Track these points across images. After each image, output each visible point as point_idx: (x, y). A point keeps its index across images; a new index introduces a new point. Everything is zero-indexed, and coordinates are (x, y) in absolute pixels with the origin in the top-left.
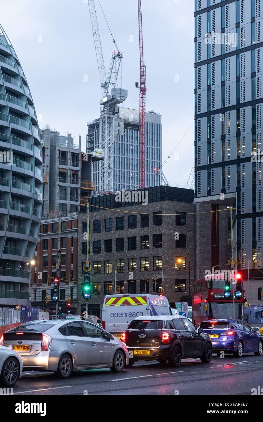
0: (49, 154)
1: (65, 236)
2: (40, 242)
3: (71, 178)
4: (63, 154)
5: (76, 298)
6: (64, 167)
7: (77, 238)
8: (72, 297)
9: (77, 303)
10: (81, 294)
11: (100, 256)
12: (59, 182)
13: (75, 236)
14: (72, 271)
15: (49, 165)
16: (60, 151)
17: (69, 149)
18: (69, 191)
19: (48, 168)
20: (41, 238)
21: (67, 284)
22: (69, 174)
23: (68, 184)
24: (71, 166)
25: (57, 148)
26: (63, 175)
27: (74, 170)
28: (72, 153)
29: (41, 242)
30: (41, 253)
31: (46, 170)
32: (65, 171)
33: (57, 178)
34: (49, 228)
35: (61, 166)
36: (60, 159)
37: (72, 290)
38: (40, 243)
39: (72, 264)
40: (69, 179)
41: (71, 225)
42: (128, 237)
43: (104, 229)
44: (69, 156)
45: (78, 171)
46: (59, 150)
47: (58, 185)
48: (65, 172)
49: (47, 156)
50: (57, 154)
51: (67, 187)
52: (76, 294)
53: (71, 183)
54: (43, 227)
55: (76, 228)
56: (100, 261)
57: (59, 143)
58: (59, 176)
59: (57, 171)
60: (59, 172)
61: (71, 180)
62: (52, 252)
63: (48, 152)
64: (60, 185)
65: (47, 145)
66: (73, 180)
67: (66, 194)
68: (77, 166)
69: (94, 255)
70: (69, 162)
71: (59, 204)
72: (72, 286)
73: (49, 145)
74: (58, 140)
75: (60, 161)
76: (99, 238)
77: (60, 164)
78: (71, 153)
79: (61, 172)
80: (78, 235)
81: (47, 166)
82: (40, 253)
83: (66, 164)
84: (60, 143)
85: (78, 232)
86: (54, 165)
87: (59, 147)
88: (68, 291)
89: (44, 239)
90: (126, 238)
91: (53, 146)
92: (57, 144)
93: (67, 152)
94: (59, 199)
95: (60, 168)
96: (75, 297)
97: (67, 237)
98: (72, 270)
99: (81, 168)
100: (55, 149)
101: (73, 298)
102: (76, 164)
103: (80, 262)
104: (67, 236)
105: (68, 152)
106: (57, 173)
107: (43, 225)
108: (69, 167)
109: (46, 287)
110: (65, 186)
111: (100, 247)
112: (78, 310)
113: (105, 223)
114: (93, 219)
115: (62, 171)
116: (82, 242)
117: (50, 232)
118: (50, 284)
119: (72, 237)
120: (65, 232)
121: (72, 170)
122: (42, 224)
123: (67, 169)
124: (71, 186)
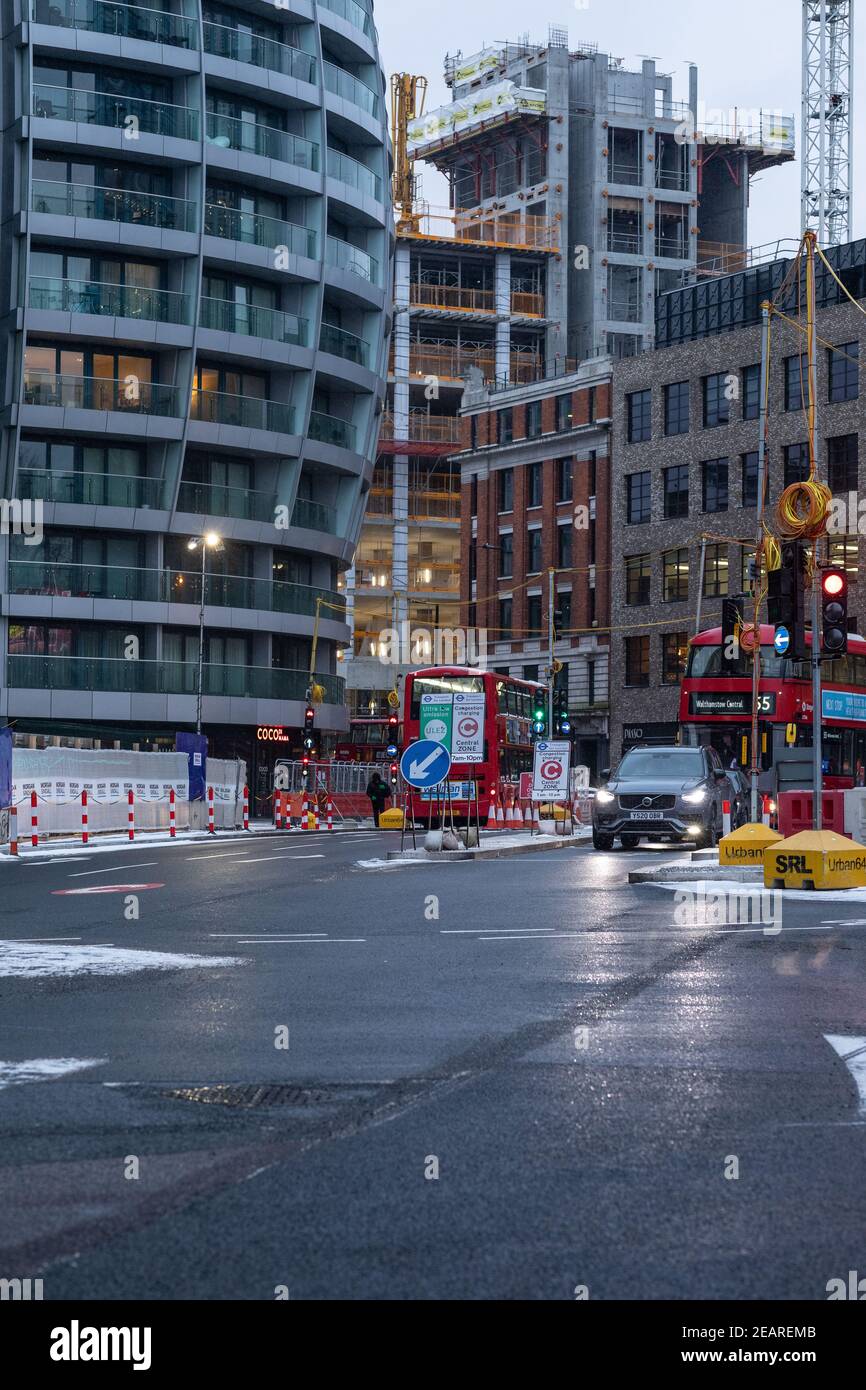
0: (565, 141)
1: (570, 454)
2: (488, 481)
3: (657, 235)
4: (624, 142)
5: (605, 698)
6: (630, 190)
7: (609, 459)
8: (592, 695)
9: (609, 717)
10: (622, 684)
11: (686, 527)
12: (609, 250)
13: (602, 451)
14: (592, 591)
15: (565, 185)
16: (610, 129)
17: (646, 120)
18: (649, 284)
19: (560, 197)
20: (492, 465)
21: (575, 643)
22: (649, 216)
23: (646, 258)
24: (657, 186)
25: (599, 119)
26: (623, 223)
27: (669, 203)
28: (662, 134)
29: (492, 481)
30: (492, 522)
31: (554, 204)
32: (631, 207)
33: (598, 233)
34: (518, 424)
35: (616, 189)
36: (610, 161)
37: (591, 666)
38: (488, 485)
39: (593, 562)
40: (649, 238)
41: (587, 406)
42: (782, 447)
43: (701, 418)
44: (649, 148)
45: (686, 206)
46: (605, 126)
47: (604, 263)
48: (632, 212)
49: (559, 148)
50: (600, 142)
51: (641, 268)
52: (605, 684)
53: (657, 255)
54: (499, 419)
55: (605, 420)
56: (686, 549)
57: (605, 97)
58: (609, 227)
59: (599, 209)
60: (609, 210)
61: (657, 243)
62: (526, 517)
63: (560, 136)
64: (610, 261)
65: (559, 105)
66: (664, 243)
67: (634, 297)
68: (685, 187)
69: (665, 526)
70: (649, 170)
71: (610, 335)
72: (589, 649)
73: (566, 106)
74: (603, 86)
75: (609, 168)
76: (681, 455)
77: (610, 181)
78: (657, 134)
79: (617, 211)
80: (610, 444)
81: (559, 190)
82: (488, 526)
83: (635, 180)
84: (610, 99)
85: (611, 435)
86: (588, 185)
87: (607, 112)
88: (578, 672)
89: (500, 468)
90: (778, 448)
91: (582, 111)
92: (598, 102)
93: (641, 132)
94: (608, 319)
95: (610, 197)
96: (601, 696)
97: (576, 456)
98: (593, 585)
99: (698, 195)
100: (592, 122)
101: (596, 699)
102: (679, 179)
103: (620, 556)
104: (574, 453)
105: (646, 135)
106: (600, 214)
107: (499, 411)
108: (647, 191)
109: (507, 657)
110: (635, 268)
111: (685, 493)
112: (611, 747)
113: (705, 393)
114: (663, 381)
115: (621, 206)
116: (626, 473)
117: (519, 442)
118: (521, 644)
119: (593, 453)
120: (569, 434)
121: (663, 203)
122: (493, 409)
123: (641, 200)
124: (656, 266)
